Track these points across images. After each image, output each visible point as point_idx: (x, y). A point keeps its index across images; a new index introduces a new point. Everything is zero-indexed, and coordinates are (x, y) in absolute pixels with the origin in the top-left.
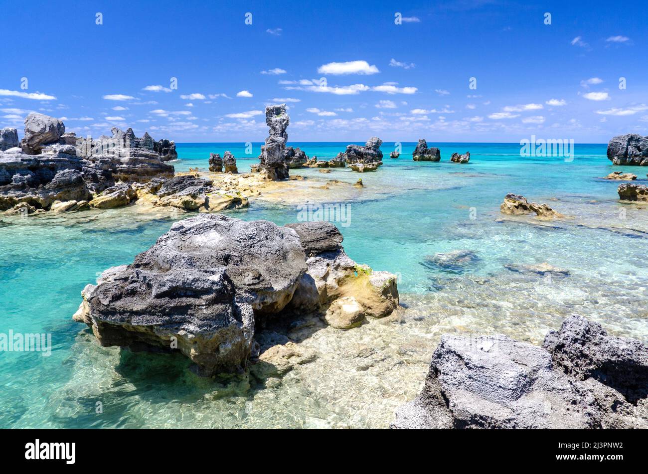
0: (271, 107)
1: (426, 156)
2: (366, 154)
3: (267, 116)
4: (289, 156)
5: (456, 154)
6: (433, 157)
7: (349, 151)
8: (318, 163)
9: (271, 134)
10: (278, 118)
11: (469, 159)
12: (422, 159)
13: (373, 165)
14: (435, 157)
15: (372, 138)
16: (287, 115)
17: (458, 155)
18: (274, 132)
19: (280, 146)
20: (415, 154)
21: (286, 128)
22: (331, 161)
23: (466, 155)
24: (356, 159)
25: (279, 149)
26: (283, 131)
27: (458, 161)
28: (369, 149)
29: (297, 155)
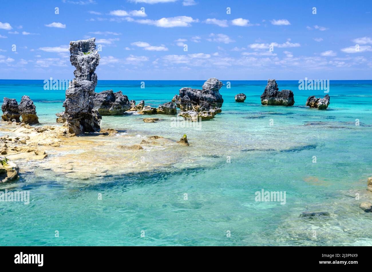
0: (77, 42)
1: (276, 99)
2: (203, 99)
3: (71, 53)
4: (109, 101)
5: (313, 97)
6: (285, 101)
7: (182, 95)
8: (144, 109)
9: (77, 77)
10: (85, 56)
11: (329, 103)
12: (273, 103)
13: (209, 113)
14: (287, 101)
15: (211, 80)
16: (96, 52)
17: (315, 98)
18: (80, 74)
19: (87, 92)
20: (263, 97)
21: (95, 69)
22: (160, 108)
23: (325, 99)
24: (191, 105)
25: (84, 95)
26: (92, 72)
27: (315, 106)
28: (206, 92)
29: (118, 100)
